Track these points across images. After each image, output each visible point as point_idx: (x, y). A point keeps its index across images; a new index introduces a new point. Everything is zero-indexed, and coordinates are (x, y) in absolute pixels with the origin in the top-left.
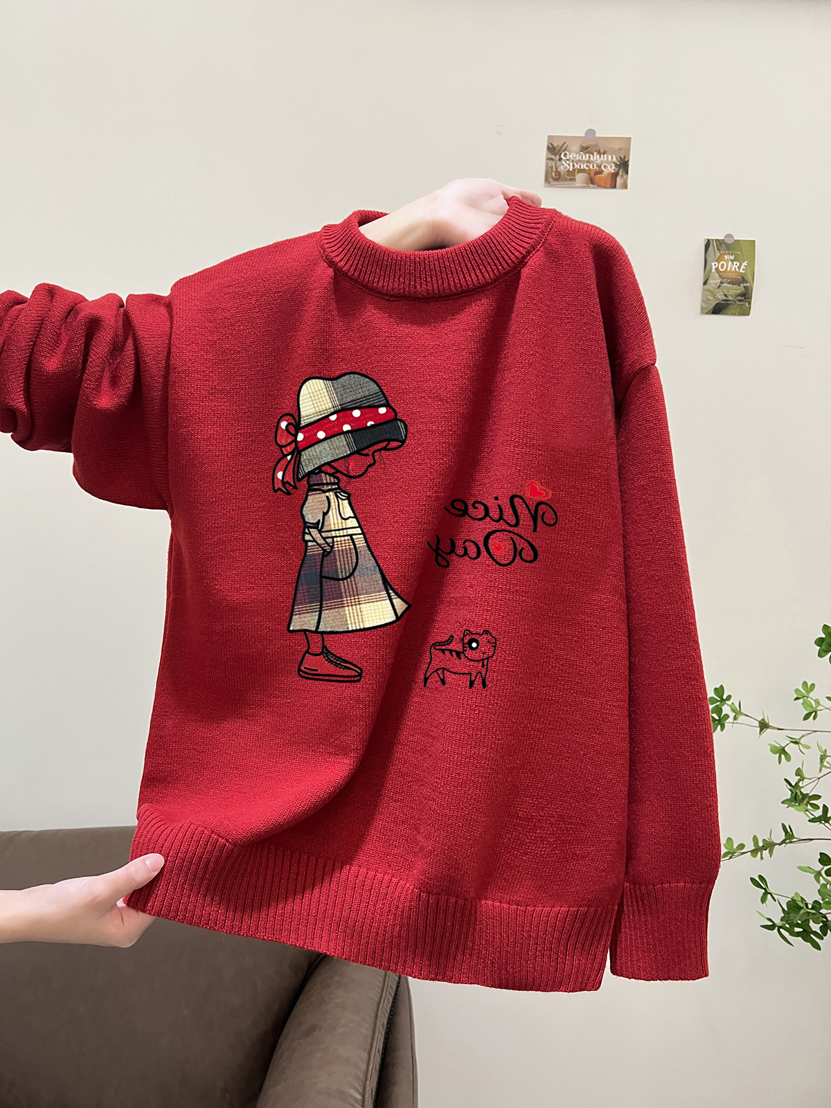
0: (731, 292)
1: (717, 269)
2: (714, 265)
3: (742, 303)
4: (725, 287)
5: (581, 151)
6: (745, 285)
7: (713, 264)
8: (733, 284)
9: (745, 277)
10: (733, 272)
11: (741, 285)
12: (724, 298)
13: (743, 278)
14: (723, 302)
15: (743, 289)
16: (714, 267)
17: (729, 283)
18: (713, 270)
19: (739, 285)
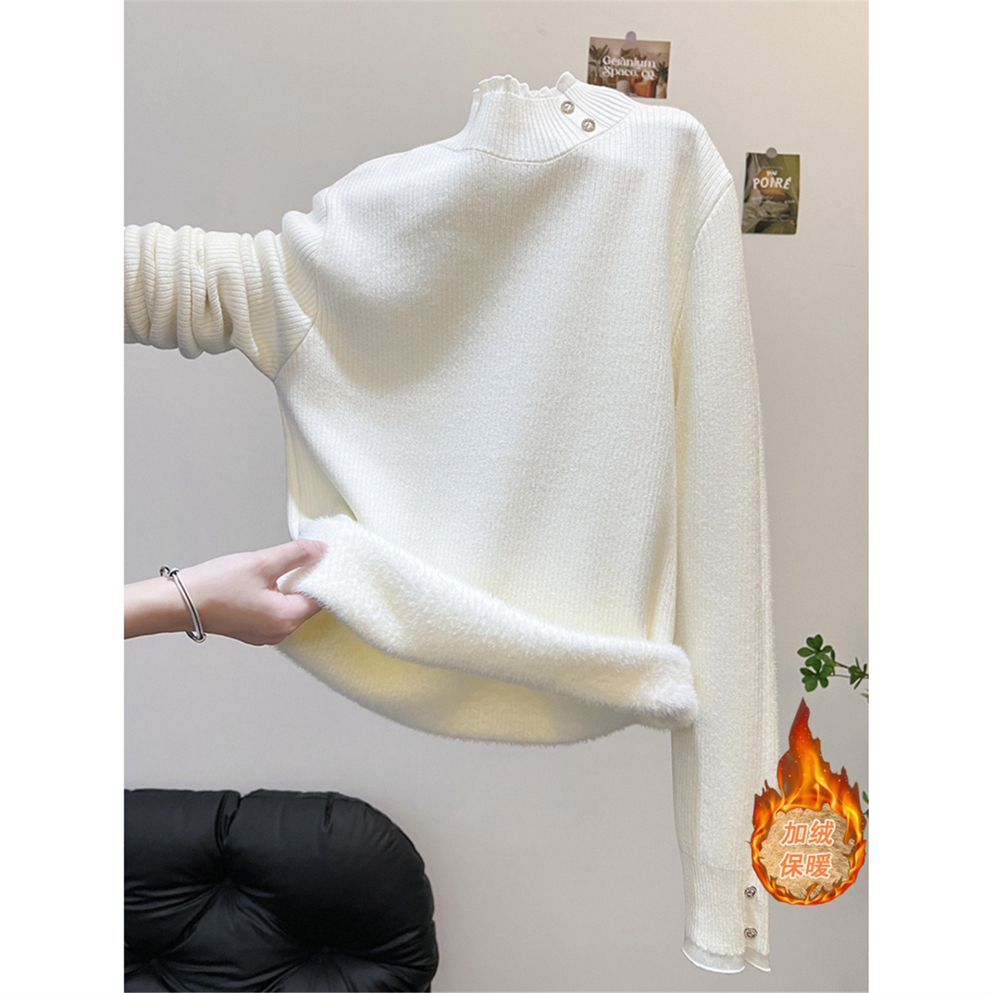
0: (774, 210)
1: (759, 186)
2: (756, 182)
3: (787, 221)
4: (768, 204)
5: (622, 55)
6: (790, 202)
7: (755, 180)
8: (777, 201)
9: (790, 195)
10: (776, 189)
11: (786, 202)
12: (766, 215)
13: (787, 194)
14: (766, 220)
15: (787, 206)
16: (755, 184)
17: (772, 200)
18: (755, 187)
19: (783, 202)
